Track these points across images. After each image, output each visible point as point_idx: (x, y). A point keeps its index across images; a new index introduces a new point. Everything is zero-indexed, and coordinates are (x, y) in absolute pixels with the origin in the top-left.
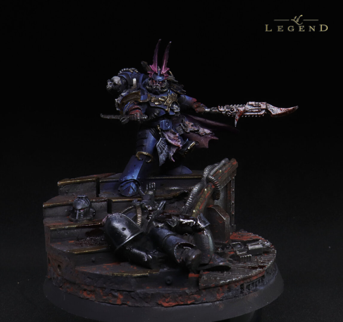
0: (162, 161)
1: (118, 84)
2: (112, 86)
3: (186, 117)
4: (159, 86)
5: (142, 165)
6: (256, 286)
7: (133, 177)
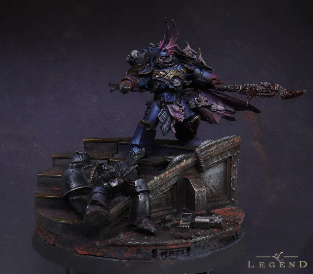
0: (165, 131)
1: (134, 57)
2: (129, 59)
3: (204, 92)
4: (161, 61)
5: (142, 132)
6: (178, 255)
7: (136, 142)
